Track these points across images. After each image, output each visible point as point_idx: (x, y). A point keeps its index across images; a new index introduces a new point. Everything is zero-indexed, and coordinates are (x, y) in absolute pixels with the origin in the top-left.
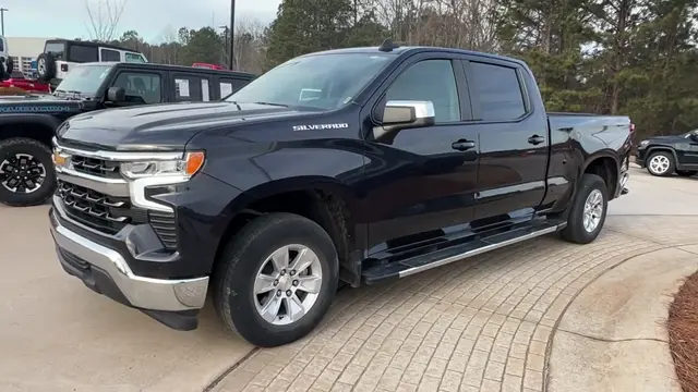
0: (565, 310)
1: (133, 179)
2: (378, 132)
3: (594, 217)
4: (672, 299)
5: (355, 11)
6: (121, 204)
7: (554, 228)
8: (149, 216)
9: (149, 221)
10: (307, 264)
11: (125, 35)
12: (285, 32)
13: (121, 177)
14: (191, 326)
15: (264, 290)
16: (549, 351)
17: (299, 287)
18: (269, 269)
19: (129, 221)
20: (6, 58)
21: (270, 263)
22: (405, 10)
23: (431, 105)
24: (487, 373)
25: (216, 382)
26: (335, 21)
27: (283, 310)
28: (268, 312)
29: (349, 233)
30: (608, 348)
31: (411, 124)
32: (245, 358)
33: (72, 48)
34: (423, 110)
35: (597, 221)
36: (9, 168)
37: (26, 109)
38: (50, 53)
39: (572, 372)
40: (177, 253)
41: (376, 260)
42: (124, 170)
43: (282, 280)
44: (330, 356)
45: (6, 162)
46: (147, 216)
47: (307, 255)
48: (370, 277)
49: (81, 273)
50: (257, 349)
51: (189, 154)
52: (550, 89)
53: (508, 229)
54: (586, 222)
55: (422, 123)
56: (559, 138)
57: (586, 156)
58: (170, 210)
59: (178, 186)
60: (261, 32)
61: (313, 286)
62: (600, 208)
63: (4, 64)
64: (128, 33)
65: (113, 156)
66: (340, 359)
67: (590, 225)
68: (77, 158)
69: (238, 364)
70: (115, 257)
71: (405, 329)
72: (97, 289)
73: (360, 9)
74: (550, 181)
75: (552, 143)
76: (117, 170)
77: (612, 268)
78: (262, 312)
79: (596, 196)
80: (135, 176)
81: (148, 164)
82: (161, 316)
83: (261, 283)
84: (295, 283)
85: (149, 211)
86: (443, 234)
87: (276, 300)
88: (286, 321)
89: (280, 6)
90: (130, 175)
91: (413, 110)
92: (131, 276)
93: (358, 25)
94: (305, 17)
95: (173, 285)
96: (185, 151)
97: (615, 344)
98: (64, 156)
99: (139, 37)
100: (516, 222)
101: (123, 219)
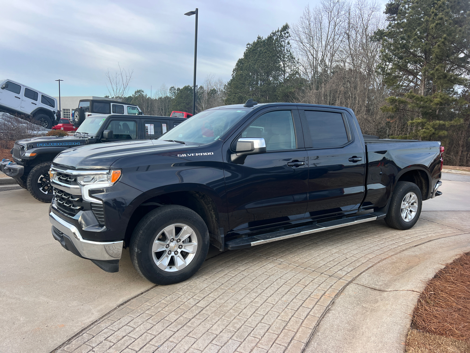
0: (364, 272)
1: (84, 185)
2: (234, 157)
3: (411, 211)
4: (443, 267)
5: (284, 71)
6: (77, 199)
7: (374, 218)
8: (92, 207)
9: (92, 209)
10: (188, 235)
11: (136, 92)
12: (237, 87)
13: (77, 184)
14: (115, 270)
15: (159, 250)
16: (337, 295)
17: (183, 249)
18: (163, 238)
19: (82, 209)
20: (56, 111)
21: (163, 234)
22: (320, 69)
23: (263, 140)
24: (290, 305)
25: (126, 302)
26: (271, 79)
27: (172, 263)
28: (163, 264)
29: (216, 217)
30: (381, 295)
31: (251, 152)
32: (148, 290)
33: (95, 104)
34: (258, 143)
35: (414, 214)
36: (44, 180)
37: (55, 144)
38: (81, 107)
39: (347, 308)
40: (105, 227)
41: (238, 234)
42: (79, 180)
43: (172, 244)
44: (197, 291)
45: (42, 176)
46: (91, 205)
47: (187, 230)
48: (232, 245)
49: (59, 239)
50: (156, 286)
51: (112, 171)
52: (425, 120)
53: (341, 217)
54: (403, 215)
55: (257, 151)
56: (375, 158)
57: (399, 169)
58: (101, 202)
59: (107, 189)
60: (222, 88)
61: (192, 249)
62: (416, 205)
63: (55, 115)
64: (138, 92)
65: (75, 173)
66: (202, 293)
67: (408, 216)
68: (59, 174)
69: (142, 293)
70: (74, 229)
71: (250, 278)
72: (66, 247)
73: (288, 70)
74: (369, 187)
75: (370, 161)
76: (76, 180)
77: (416, 246)
78: (158, 263)
79: (412, 197)
80: (84, 183)
81: (92, 177)
82: (99, 263)
83: (157, 246)
84: (180, 247)
85: (91, 203)
86: (288, 219)
87: (168, 256)
88: (174, 269)
89: (234, 70)
90: (82, 183)
91: (252, 143)
92: (81, 239)
93: (286, 80)
94: (250, 76)
95: (104, 245)
96: (110, 170)
97: (386, 293)
98: (53, 172)
99: (144, 94)
100: (346, 213)
101: (78, 208)
